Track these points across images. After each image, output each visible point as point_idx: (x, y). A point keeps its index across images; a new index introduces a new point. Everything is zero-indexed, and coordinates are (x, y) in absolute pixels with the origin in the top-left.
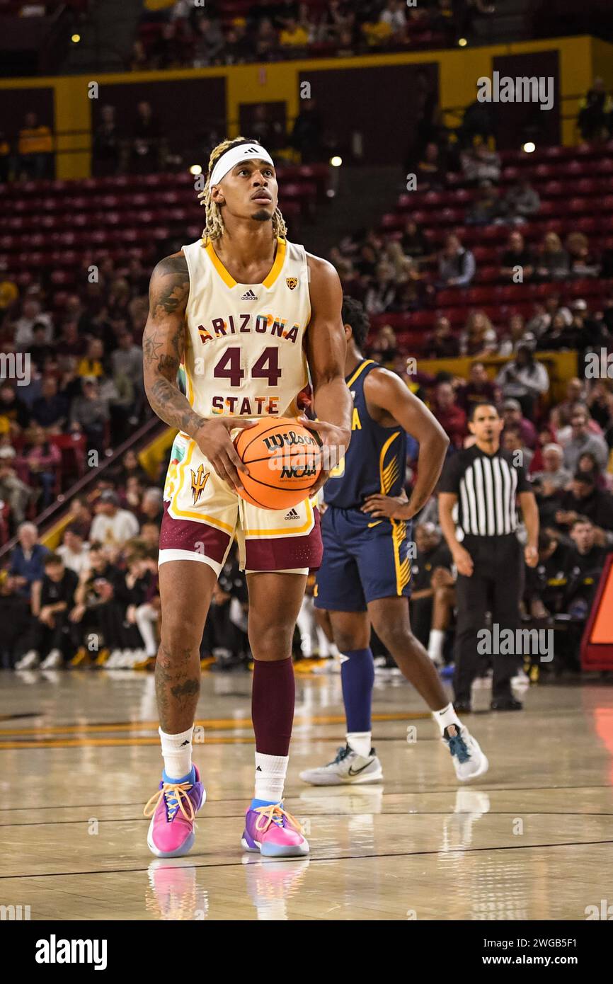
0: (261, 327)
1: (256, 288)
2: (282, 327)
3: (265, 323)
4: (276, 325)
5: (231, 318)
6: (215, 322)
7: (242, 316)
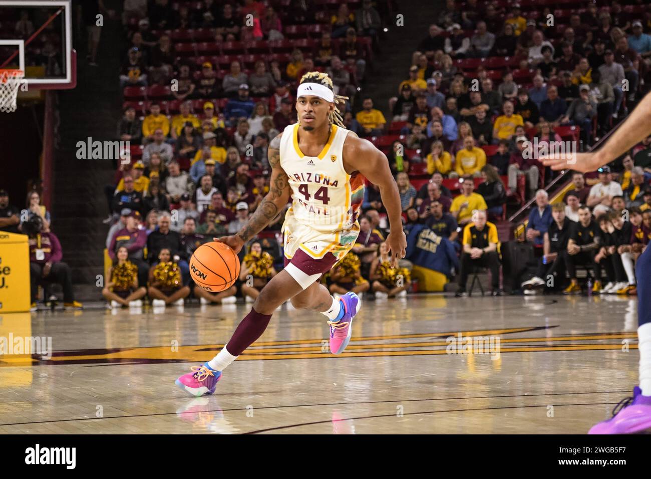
0: (318, 180)
1: (314, 159)
2: (329, 181)
3: (320, 178)
4: (325, 179)
5: (302, 174)
6: (295, 175)
7: (308, 173)
